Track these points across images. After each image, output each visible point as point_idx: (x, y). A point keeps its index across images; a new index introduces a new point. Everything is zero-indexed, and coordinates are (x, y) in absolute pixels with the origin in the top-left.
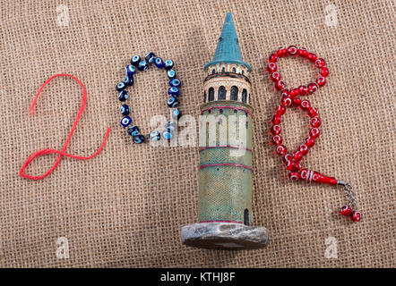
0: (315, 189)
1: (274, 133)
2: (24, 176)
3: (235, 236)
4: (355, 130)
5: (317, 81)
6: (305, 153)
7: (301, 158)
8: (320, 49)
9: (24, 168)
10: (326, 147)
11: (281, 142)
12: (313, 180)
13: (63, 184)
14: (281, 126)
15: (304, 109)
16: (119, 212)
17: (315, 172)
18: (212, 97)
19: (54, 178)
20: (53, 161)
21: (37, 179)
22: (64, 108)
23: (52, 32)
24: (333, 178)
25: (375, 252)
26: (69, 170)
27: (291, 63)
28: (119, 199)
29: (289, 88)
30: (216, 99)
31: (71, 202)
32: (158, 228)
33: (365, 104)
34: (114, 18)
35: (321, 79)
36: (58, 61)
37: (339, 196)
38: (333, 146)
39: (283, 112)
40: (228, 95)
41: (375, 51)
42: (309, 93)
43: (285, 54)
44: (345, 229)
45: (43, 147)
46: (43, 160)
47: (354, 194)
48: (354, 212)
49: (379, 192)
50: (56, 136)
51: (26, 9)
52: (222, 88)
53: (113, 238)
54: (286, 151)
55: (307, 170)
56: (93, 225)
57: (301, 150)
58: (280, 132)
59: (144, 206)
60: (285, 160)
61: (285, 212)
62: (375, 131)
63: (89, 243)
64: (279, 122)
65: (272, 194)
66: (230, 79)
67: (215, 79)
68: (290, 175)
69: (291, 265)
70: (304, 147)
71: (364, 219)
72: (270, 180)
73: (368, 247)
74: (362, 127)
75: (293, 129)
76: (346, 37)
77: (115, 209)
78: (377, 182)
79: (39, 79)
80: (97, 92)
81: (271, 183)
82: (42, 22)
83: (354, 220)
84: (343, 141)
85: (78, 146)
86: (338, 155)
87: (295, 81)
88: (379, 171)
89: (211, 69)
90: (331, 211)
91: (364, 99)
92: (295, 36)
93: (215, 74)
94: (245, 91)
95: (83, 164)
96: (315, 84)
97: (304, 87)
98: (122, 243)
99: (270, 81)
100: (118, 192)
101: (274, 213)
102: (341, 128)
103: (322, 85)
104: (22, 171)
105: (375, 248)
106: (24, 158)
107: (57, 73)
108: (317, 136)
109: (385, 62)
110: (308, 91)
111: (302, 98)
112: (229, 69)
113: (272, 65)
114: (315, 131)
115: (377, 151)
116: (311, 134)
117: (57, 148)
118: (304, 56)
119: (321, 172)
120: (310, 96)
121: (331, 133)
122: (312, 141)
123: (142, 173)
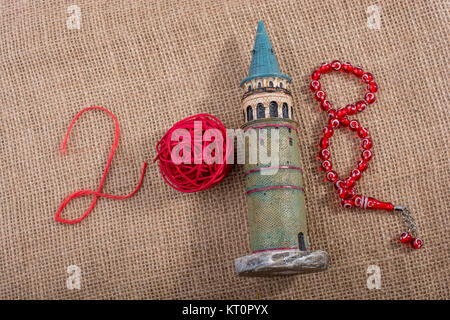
0: (371, 216)
1: (323, 158)
2: (60, 220)
3: (289, 265)
4: (410, 149)
5: (365, 98)
6: (358, 178)
7: (354, 184)
8: (367, 61)
9: (59, 212)
10: (379, 170)
11: (331, 167)
12: (368, 208)
13: (101, 226)
14: (329, 150)
15: (354, 130)
16: (163, 253)
17: (370, 199)
18: (250, 117)
19: (92, 221)
20: (89, 202)
21: (74, 223)
22: (96, 144)
23: (76, 62)
24: (390, 204)
25: (439, 280)
26: (107, 211)
27: (336, 79)
28: (162, 238)
29: (335, 107)
30: (255, 118)
31: (112, 245)
32: (205, 266)
33: (419, 120)
34: (141, 40)
35: (370, 96)
36: (86, 93)
37: (397, 222)
38: (387, 169)
39: (331, 134)
40: (267, 112)
41: (426, 61)
42: (357, 111)
43: (329, 69)
44: (406, 258)
45: (77, 189)
46: (79, 201)
47: (413, 220)
48: (414, 239)
49: (440, 216)
50: (90, 175)
51: (46, 37)
52: (260, 106)
53: (159, 280)
54: (337, 177)
55: (360, 196)
56: (137, 268)
57: (354, 175)
58: (329, 157)
59: (189, 244)
60: (336, 188)
61: (340, 241)
62: (431, 150)
63: (134, 288)
64: (327, 145)
65: (325, 223)
66: (268, 94)
67: (252, 97)
68: (343, 204)
69: (350, 297)
70: (356, 172)
71: (425, 246)
72: (322, 209)
73: (431, 274)
74: (417, 146)
75: (343, 152)
76: (393, 47)
77: (159, 250)
78: (437, 204)
79: (67, 113)
80: (129, 123)
81: (322, 211)
82: (65, 51)
83: (415, 247)
84: (398, 163)
85: (115, 184)
86: (393, 178)
87: (341, 98)
88: (439, 192)
89: (247, 86)
90: (389, 239)
91: (417, 114)
92: (338, 49)
93: (251, 91)
94: (285, 105)
95: (121, 203)
96: (363, 102)
97: (352, 106)
98: (168, 285)
99: (315, 100)
100: (160, 231)
101: (329, 244)
102: (395, 148)
103: (372, 102)
104: (58, 216)
105: (439, 275)
106: (58, 202)
107: (85, 106)
108: (370, 158)
109: (438, 72)
110: (357, 109)
111: (350, 118)
112: (265, 83)
113: (316, 84)
114: (367, 153)
115: (436, 171)
116: (363, 157)
117: (92, 189)
118: (349, 71)
119: (376, 197)
120: (359, 115)
121: (384, 155)
122: (364, 164)
123: (184, 209)
